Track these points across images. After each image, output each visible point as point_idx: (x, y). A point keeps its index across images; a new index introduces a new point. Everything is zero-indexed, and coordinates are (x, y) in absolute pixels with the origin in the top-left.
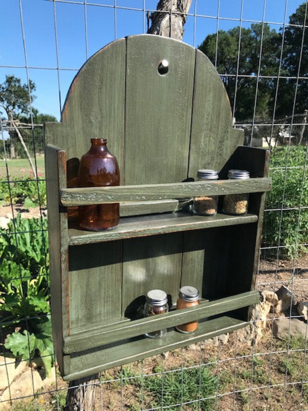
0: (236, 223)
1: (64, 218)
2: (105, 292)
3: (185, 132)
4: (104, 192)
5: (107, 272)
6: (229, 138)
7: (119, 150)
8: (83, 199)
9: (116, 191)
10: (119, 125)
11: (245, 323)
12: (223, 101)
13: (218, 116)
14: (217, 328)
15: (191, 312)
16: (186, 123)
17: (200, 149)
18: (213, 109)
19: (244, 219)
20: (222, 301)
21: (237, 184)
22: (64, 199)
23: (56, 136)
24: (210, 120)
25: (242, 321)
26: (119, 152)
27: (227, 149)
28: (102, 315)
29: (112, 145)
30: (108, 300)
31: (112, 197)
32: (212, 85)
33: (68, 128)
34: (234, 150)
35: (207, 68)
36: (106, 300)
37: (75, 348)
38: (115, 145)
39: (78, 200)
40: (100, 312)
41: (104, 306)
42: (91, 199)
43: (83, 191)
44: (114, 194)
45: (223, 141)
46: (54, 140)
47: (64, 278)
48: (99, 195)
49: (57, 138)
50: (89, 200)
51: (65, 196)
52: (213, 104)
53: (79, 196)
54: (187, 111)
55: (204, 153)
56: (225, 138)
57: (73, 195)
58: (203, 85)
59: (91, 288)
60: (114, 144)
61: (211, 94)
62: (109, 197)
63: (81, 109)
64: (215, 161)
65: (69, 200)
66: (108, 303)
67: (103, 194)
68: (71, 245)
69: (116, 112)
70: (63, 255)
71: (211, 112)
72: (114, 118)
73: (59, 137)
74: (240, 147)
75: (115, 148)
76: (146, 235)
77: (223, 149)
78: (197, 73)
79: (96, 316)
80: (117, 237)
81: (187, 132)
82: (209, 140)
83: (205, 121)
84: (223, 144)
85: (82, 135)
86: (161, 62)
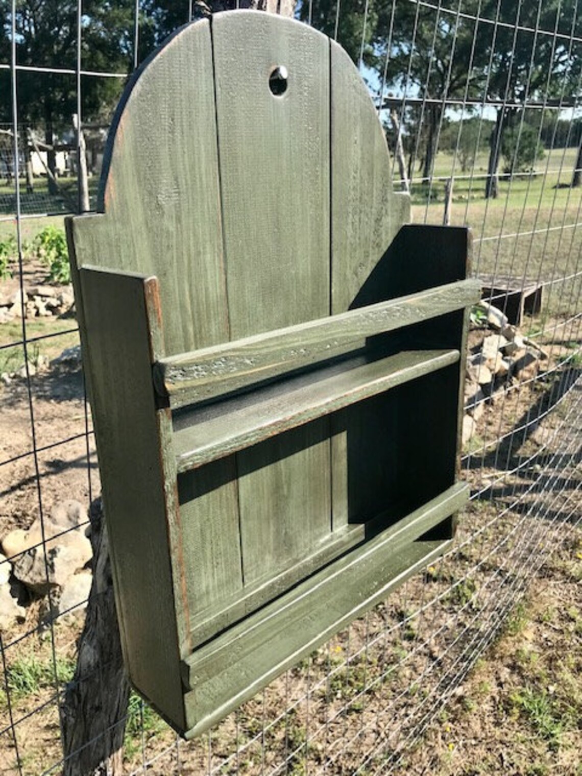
0: (431, 369)
1: (165, 420)
2: (212, 548)
3: (322, 208)
4: (238, 353)
6: (389, 213)
7: (214, 260)
8: (204, 373)
9: (258, 347)
10: (211, 206)
11: (448, 542)
12: (376, 142)
13: (371, 173)
15: (382, 547)
16: (322, 190)
17: (347, 238)
18: (363, 158)
19: (442, 360)
21: (436, 299)
22: (170, 380)
23: (96, 244)
24: (358, 181)
25: (441, 541)
26: (214, 263)
27: (387, 233)
28: (212, 594)
29: (202, 251)
30: (219, 560)
31: (253, 360)
32: (359, 112)
33: (118, 225)
34: (395, 233)
35: (349, 77)
36: (215, 563)
37: (208, 673)
38: (208, 250)
39: (194, 378)
40: (207, 587)
41: (213, 574)
42: (216, 370)
43: (203, 357)
44: (256, 353)
45: (381, 219)
46: (93, 254)
48: (231, 360)
49: (98, 250)
50: (214, 373)
51: (172, 373)
52: (362, 149)
53: (197, 370)
54: (322, 166)
55: (354, 246)
56: (384, 212)
57: (185, 369)
58: (345, 112)
59: (188, 547)
60: (204, 248)
61: (359, 129)
62: (248, 362)
63: (139, 181)
64: (370, 258)
65: (179, 381)
66: (219, 566)
67: (238, 356)
68: (182, 471)
69: (204, 179)
70: (170, 496)
71: (359, 163)
72: (202, 192)
73: (102, 248)
74: (406, 226)
75: (208, 257)
76: (302, 423)
77: (381, 234)
78: (333, 88)
79: (200, 598)
80: (257, 437)
81: (324, 208)
82: (360, 219)
83: (352, 183)
84: (381, 224)
85: (145, 236)
86: (273, 68)
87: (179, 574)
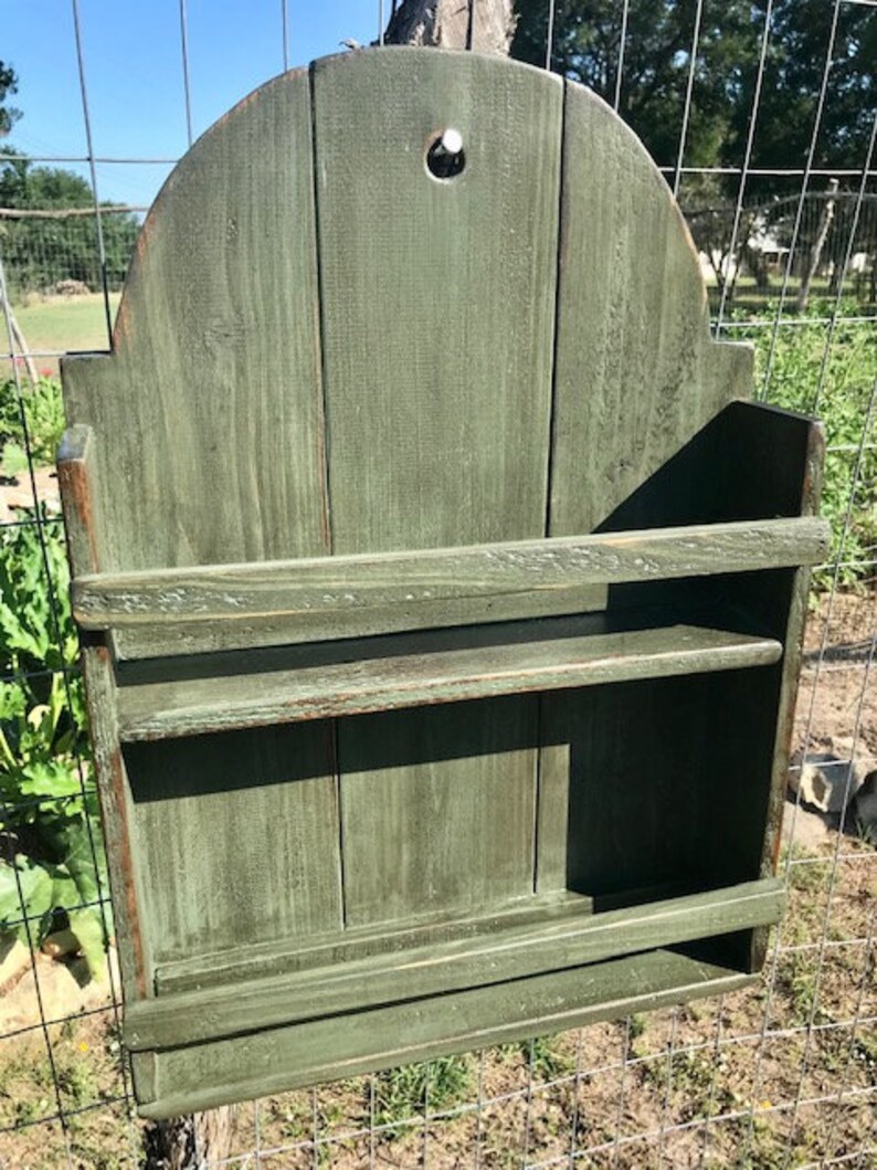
1: (95, 661)
3: (534, 363)
4: (212, 585)
5: (291, 799)
6: (698, 377)
8: (143, 606)
9: (251, 579)
10: (300, 352)
11: (743, 976)
12: (670, 253)
13: (655, 307)
14: (643, 985)
16: (536, 335)
17: (591, 415)
18: (636, 280)
20: (648, 914)
21: (692, 545)
22: (82, 609)
23: (96, 397)
24: (622, 321)
25: (730, 971)
27: (690, 413)
28: (284, 923)
29: (282, 417)
31: (240, 599)
32: (629, 199)
33: (136, 374)
34: (713, 413)
35: (608, 142)
36: (291, 879)
37: (156, 1036)
39: (127, 612)
40: (277, 912)
41: (287, 897)
42: (168, 606)
43: (143, 583)
44: (246, 588)
45: (677, 386)
46: (92, 410)
47: (115, 836)
48: (195, 595)
49: (101, 406)
50: (163, 608)
51: (85, 599)
52: (633, 265)
53: (129, 600)
54: (539, 294)
55: (607, 429)
56: (685, 375)
57: (109, 596)
58: (592, 202)
59: (242, 844)
60: (287, 414)
61: (626, 232)
62: (231, 600)
63: (173, 311)
64: (648, 452)
65: (97, 611)
66: (299, 887)
67: (209, 589)
68: (127, 740)
70: (104, 769)
71: (626, 291)
72: (285, 332)
73: (106, 402)
74: (738, 403)
76: (374, 709)
77: (677, 412)
78: (570, 164)
80: (274, 715)
81: (540, 362)
82: (623, 387)
83: (607, 324)
84: (677, 395)
85: (180, 391)
86: (436, 135)
87: (122, 883)
